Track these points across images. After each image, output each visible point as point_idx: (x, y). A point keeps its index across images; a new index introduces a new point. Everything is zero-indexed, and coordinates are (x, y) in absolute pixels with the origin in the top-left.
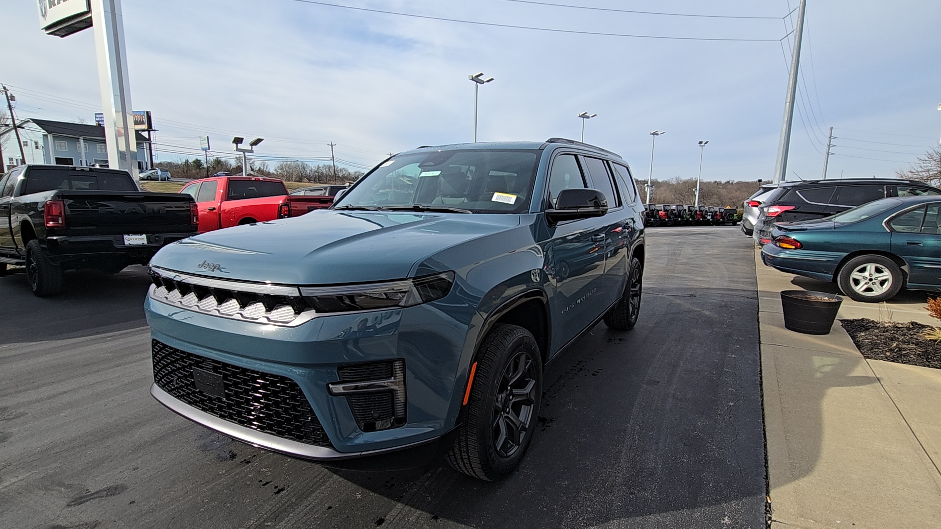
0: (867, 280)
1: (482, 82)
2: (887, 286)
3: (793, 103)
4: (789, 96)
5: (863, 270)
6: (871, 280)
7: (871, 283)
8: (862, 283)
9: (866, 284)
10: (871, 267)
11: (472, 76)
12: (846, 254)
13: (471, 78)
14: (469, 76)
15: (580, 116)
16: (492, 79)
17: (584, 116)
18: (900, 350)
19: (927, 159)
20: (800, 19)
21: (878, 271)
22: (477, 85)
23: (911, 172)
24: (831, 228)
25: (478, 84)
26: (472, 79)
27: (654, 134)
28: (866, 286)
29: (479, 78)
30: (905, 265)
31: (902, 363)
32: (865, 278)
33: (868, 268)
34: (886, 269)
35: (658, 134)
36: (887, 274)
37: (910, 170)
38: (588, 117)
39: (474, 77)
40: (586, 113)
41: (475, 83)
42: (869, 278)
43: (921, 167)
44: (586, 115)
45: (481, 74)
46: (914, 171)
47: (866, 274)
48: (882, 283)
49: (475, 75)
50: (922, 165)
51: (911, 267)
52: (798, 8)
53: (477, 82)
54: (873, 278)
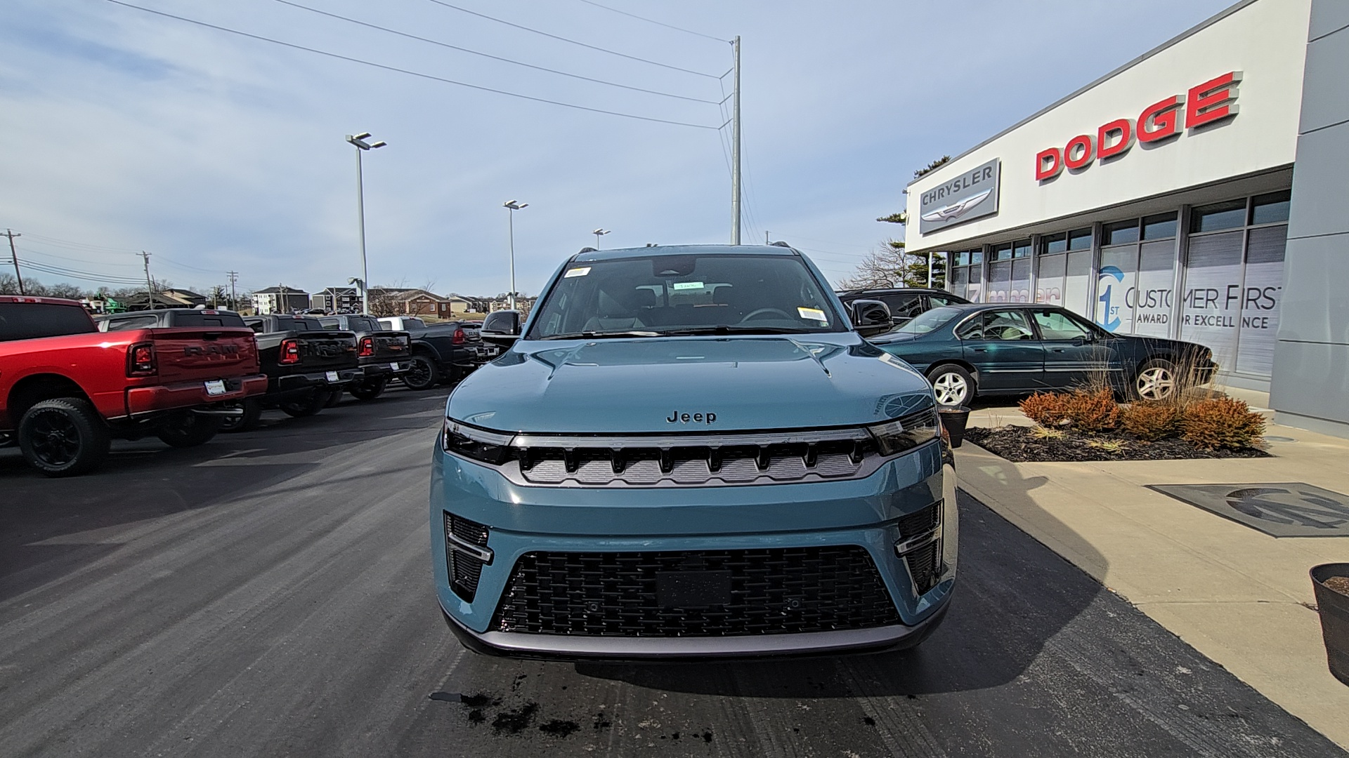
0: (948, 391)
1: (367, 148)
2: (963, 394)
3: (739, 202)
4: (735, 194)
5: (943, 381)
6: (950, 389)
7: (951, 392)
8: (943, 394)
9: (947, 394)
10: (949, 377)
11: (352, 137)
12: (929, 365)
13: (350, 140)
14: (347, 136)
15: (506, 206)
16: (383, 144)
17: (511, 206)
18: (1032, 450)
19: (864, 267)
20: (736, 107)
21: (955, 380)
22: (360, 151)
23: (852, 281)
24: (912, 340)
25: (360, 149)
26: (352, 142)
27: (598, 233)
28: (947, 397)
29: (363, 140)
30: (975, 371)
31: (1040, 461)
32: (945, 388)
33: (947, 378)
34: (961, 378)
35: (602, 234)
36: (962, 382)
37: (851, 278)
38: (517, 208)
39: (354, 138)
40: (515, 202)
41: (356, 147)
42: (949, 388)
43: (859, 276)
44: (514, 204)
45: (368, 135)
46: (854, 280)
47: (946, 384)
48: (959, 391)
49: (357, 136)
50: (861, 274)
51: (981, 374)
52: (733, 95)
53: (358, 146)
54: (952, 387)
